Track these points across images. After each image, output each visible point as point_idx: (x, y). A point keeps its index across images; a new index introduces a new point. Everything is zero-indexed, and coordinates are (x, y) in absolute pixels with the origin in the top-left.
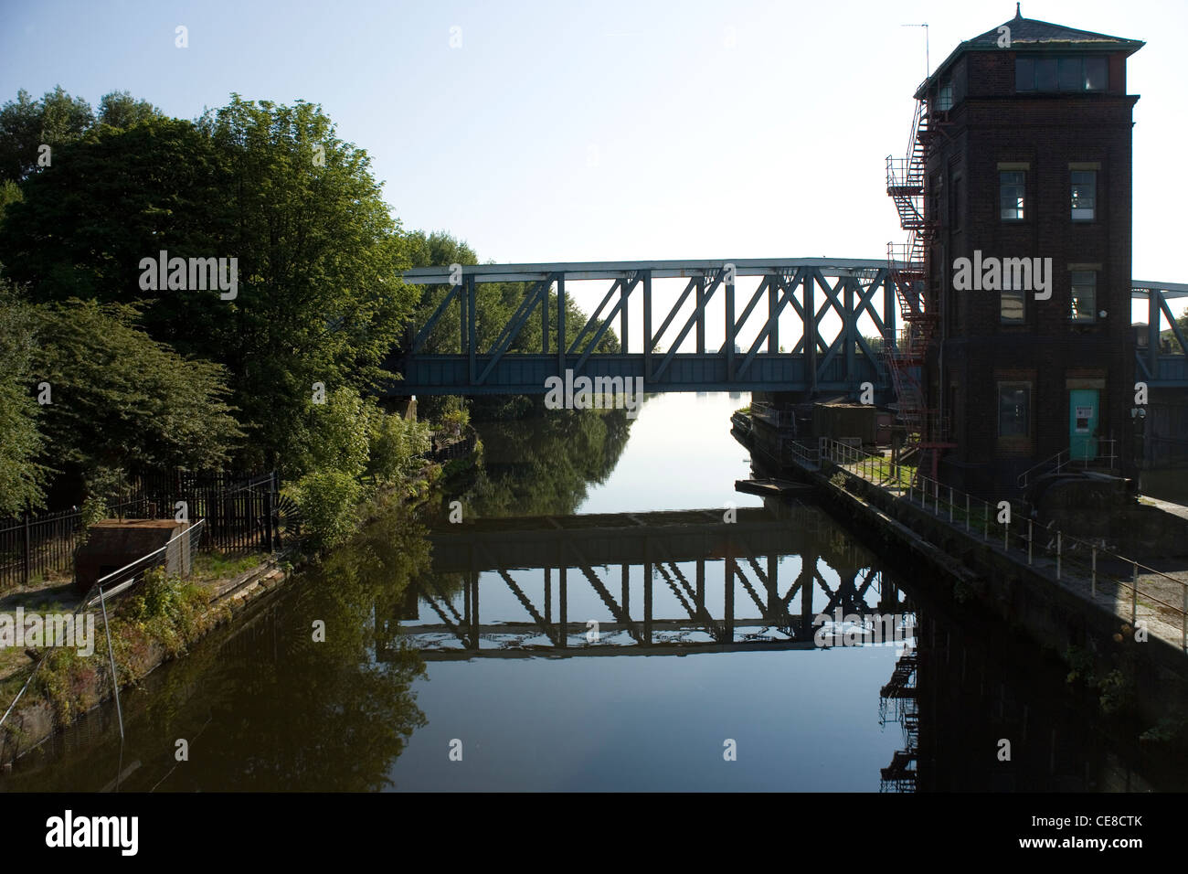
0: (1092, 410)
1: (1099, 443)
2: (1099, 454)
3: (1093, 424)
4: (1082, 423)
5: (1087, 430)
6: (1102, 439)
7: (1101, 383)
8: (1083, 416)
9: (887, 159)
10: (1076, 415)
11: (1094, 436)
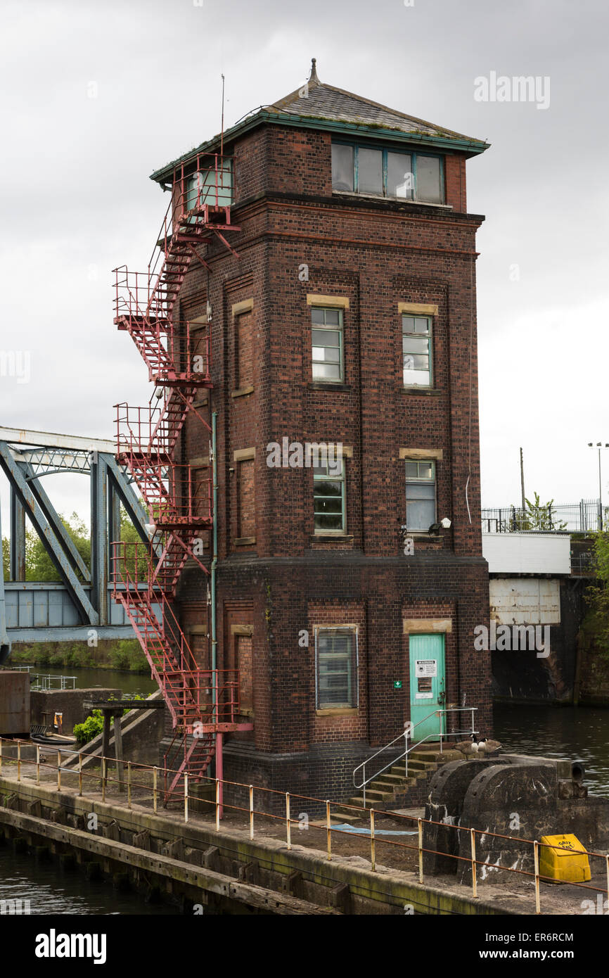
0: (435, 665)
1: (448, 714)
2: (448, 731)
3: (437, 686)
4: (424, 684)
5: (429, 695)
6: (452, 707)
7: (445, 624)
8: (424, 674)
9: (116, 270)
10: (416, 673)
11: (440, 703)
